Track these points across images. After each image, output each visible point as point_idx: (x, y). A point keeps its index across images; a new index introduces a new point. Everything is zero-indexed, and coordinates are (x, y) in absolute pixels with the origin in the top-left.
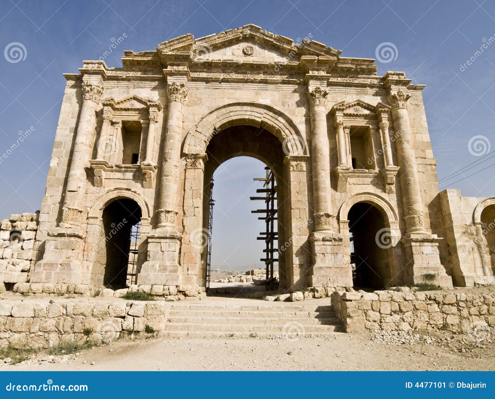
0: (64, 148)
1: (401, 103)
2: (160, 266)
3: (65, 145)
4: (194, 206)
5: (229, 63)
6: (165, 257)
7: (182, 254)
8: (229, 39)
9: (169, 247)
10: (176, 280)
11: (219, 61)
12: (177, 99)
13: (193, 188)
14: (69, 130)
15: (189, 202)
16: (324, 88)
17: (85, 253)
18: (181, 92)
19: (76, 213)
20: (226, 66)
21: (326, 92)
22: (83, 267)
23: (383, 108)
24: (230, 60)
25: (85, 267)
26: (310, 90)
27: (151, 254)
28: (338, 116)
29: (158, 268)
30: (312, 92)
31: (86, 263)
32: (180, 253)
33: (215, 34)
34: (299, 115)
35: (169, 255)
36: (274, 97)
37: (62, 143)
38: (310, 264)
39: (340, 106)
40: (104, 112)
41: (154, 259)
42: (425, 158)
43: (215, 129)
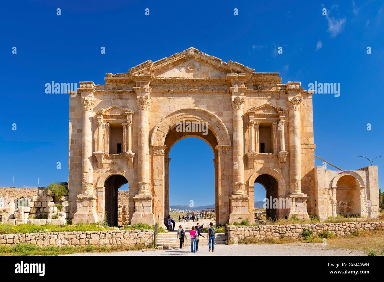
0: (75, 143)
1: (295, 106)
2: (143, 215)
3: (75, 141)
4: (160, 179)
5: (177, 79)
6: (145, 210)
7: (154, 208)
8: (177, 60)
9: (147, 204)
10: (152, 222)
11: (171, 79)
12: (144, 109)
13: (158, 168)
14: (76, 131)
15: (156, 177)
16: (242, 96)
17: (99, 208)
18: (146, 103)
19: (90, 185)
20: (175, 82)
21: (243, 100)
22: (98, 216)
23: (282, 111)
24: (178, 77)
25: (100, 216)
26: (232, 99)
27: (137, 208)
28: (251, 117)
29: (141, 216)
30: (234, 100)
31: (100, 214)
32: (153, 207)
33: (166, 57)
34: (225, 116)
35: (148, 209)
36: (208, 103)
37: (74, 140)
38: (230, 212)
39: (252, 110)
40: (98, 119)
41: (139, 211)
42: (308, 144)
43: (170, 128)
